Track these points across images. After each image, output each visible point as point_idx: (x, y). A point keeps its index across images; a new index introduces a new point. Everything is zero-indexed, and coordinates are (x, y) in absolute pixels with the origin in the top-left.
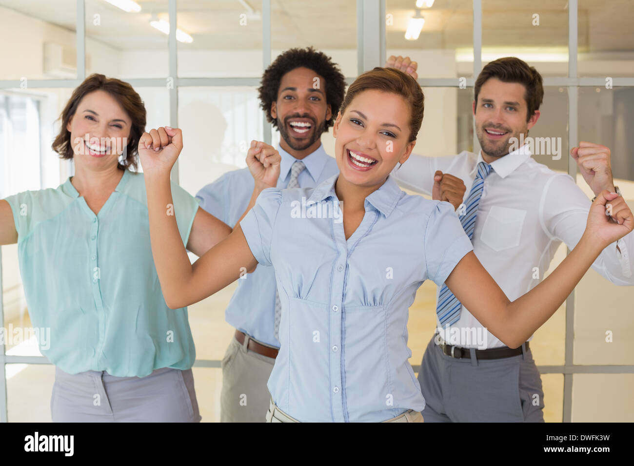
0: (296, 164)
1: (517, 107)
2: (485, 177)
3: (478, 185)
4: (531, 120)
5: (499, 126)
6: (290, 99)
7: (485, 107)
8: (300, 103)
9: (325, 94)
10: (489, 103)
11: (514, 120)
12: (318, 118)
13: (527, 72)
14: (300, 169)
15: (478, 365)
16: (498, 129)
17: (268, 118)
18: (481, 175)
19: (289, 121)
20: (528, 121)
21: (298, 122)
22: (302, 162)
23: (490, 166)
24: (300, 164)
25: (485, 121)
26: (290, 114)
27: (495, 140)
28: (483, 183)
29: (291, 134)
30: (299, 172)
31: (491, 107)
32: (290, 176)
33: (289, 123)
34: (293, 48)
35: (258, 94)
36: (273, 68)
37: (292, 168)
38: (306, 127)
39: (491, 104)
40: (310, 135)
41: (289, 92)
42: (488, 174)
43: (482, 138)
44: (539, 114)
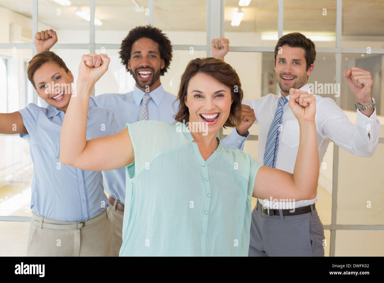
0: (145, 96)
1: (300, 62)
2: (284, 105)
3: (279, 110)
4: (309, 70)
5: (290, 74)
6: (138, 57)
7: (281, 63)
8: (143, 60)
9: (159, 53)
10: (283, 60)
11: (299, 70)
12: (155, 68)
13: (306, 41)
14: (148, 99)
15: (284, 219)
16: (289, 76)
17: (127, 70)
18: (280, 104)
19: (137, 70)
20: (307, 70)
21: (143, 71)
22: (149, 95)
23: (286, 98)
24: (148, 96)
25: (281, 72)
26: (138, 67)
27: (288, 83)
28: (282, 108)
29: (139, 79)
30: (147, 101)
31: (284, 63)
32: (142, 103)
33: (138, 72)
34: (138, 26)
35: (119, 55)
36: (127, 39)
37: (143, 99)
38: (148, 74)
39: (284, 61)
40: (151, 79)
41: (137, 54)
42: (285, 104)
43: (280, 82)
44: (313, 66)
